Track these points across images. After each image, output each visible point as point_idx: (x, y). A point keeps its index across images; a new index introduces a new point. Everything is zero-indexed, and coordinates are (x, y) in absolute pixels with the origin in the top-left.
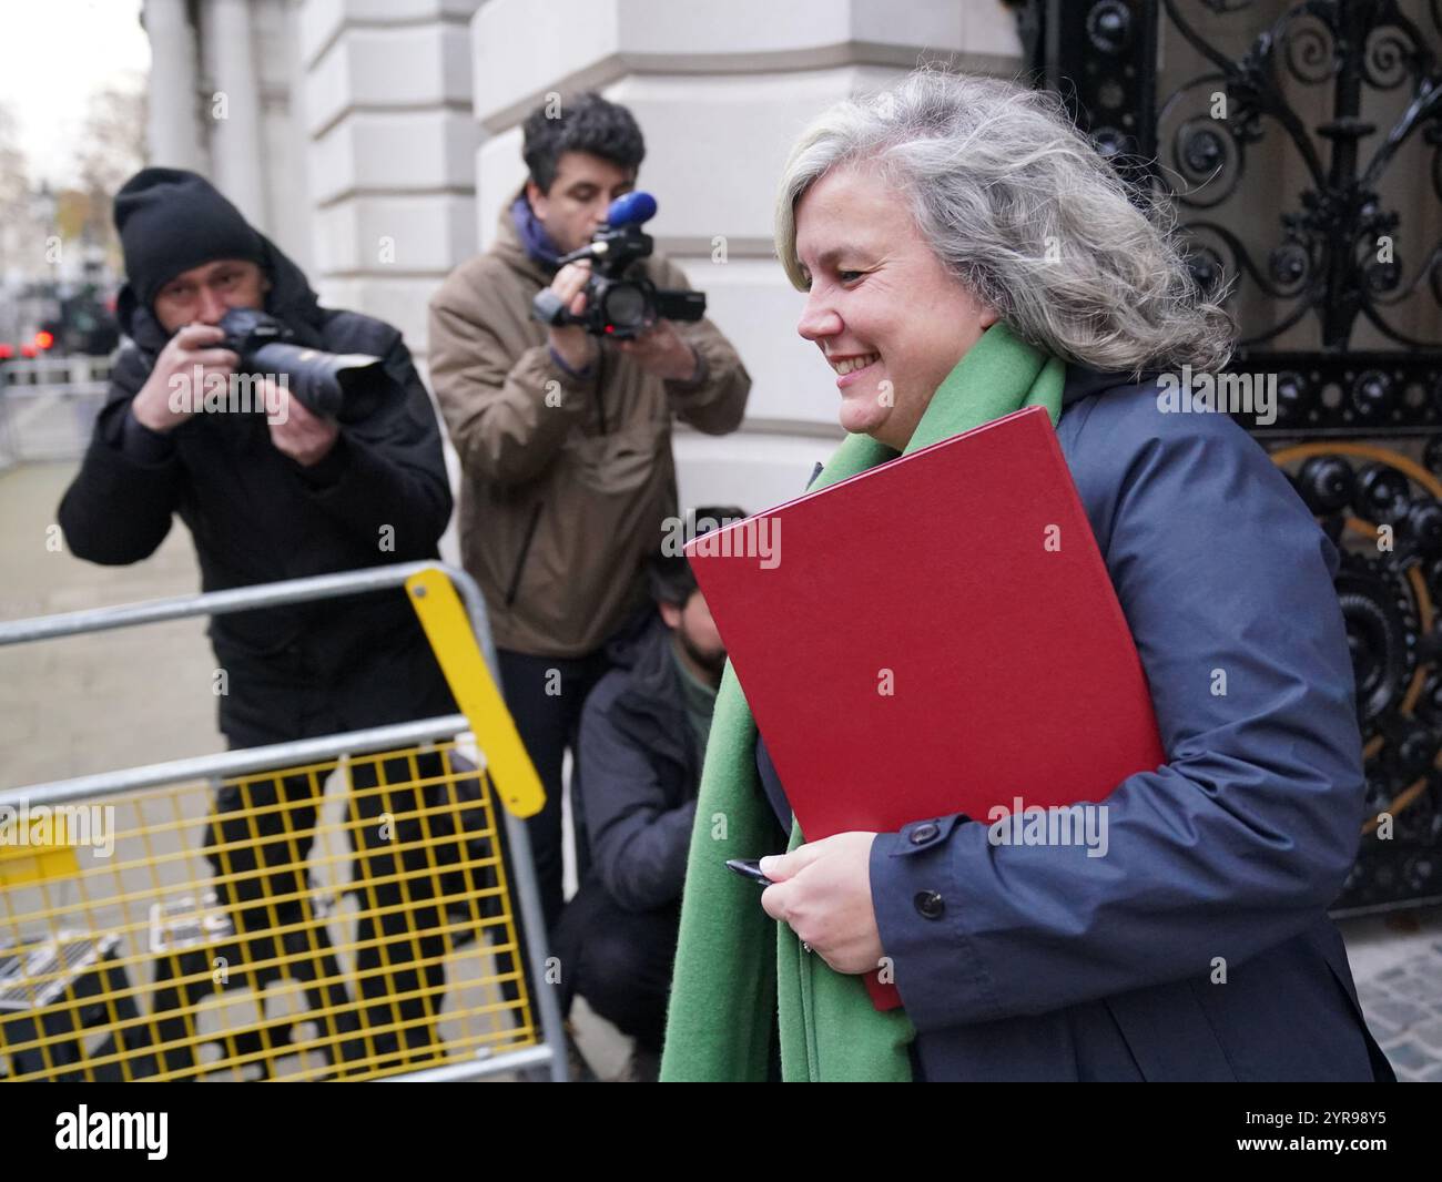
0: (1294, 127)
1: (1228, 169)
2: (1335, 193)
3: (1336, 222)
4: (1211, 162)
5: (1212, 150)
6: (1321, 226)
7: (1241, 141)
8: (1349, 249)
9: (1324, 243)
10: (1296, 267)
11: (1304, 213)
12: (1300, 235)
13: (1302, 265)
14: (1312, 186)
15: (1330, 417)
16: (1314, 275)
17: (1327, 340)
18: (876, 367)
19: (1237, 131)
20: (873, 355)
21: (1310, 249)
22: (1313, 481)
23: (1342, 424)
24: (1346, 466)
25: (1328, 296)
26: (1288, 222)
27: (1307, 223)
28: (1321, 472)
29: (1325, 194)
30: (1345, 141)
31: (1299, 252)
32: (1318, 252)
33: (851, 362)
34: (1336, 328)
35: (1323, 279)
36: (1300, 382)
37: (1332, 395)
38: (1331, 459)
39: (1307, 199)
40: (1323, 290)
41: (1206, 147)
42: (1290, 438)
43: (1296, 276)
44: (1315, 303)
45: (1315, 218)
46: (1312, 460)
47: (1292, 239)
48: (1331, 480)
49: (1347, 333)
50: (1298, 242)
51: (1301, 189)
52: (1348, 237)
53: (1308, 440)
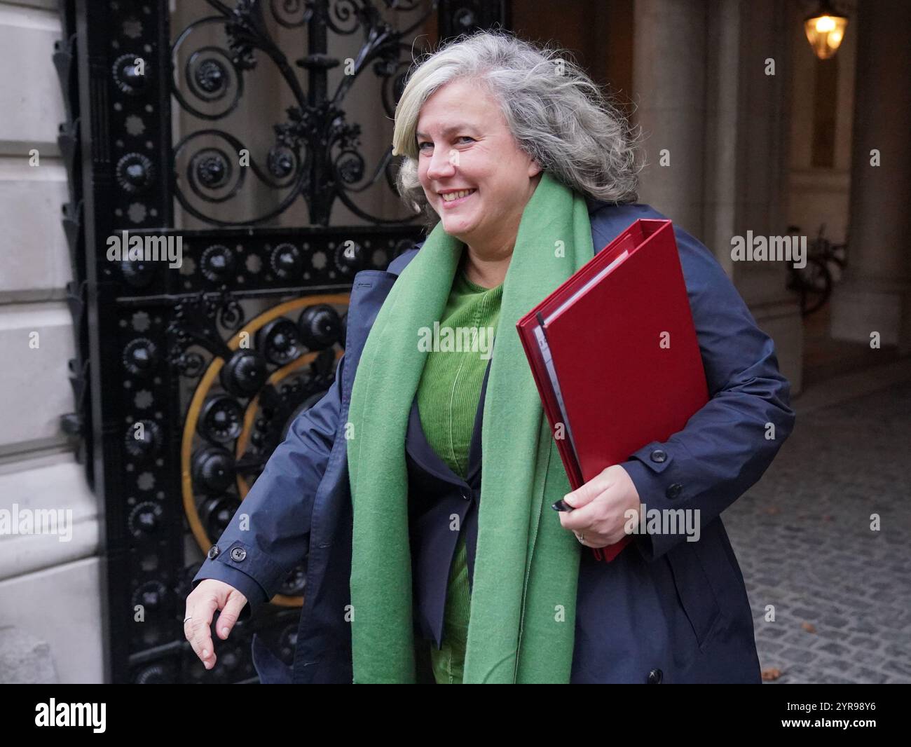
0: (280, 60)
1: (232, 89)
2: (313, 109)
3: (315, 131)
4: (217, 84)
5: (217, 75)
6: (302, 133)
7: (239, 68)
8: (325, 149)
9: (307, 146)
10: (287, 165)
11: (291, 124)
12: (288, 140)
13: (291, 162)
14: (296, 104)
15: (319, 277)
16: (300, 170)
17: (313, 220)
18: (474, 196)
19: (236, 60)
20: (474, 189)
21: (296, 150)
22: (310, 324)
23: (327, 281)
24: (334, 313)
25: (312, 185)
26: (279, 130)
27: (293, 131)
28: (315, 318)
29: (305, 111)
30: (318, 71)
31: (288, 153)
32: (303, 153)
33: (457, 194)
34: (319, 210)
35: (308, 173)
36: (295, 251)
37: (319, 260)
38: (322, 308)
39: (292, 114)
40: (308, 182)
41: (212, 72)
42: (290, 294)
43: (287, 171)
44: (303, 191)
45: (299, 128)
46: (308, 309)
47: (283, 143)
48: (323, 323)
49: (328, 215)
50: (287, 146)
51: (288, 107)
52: (324, 143)
53: (303, 295)
